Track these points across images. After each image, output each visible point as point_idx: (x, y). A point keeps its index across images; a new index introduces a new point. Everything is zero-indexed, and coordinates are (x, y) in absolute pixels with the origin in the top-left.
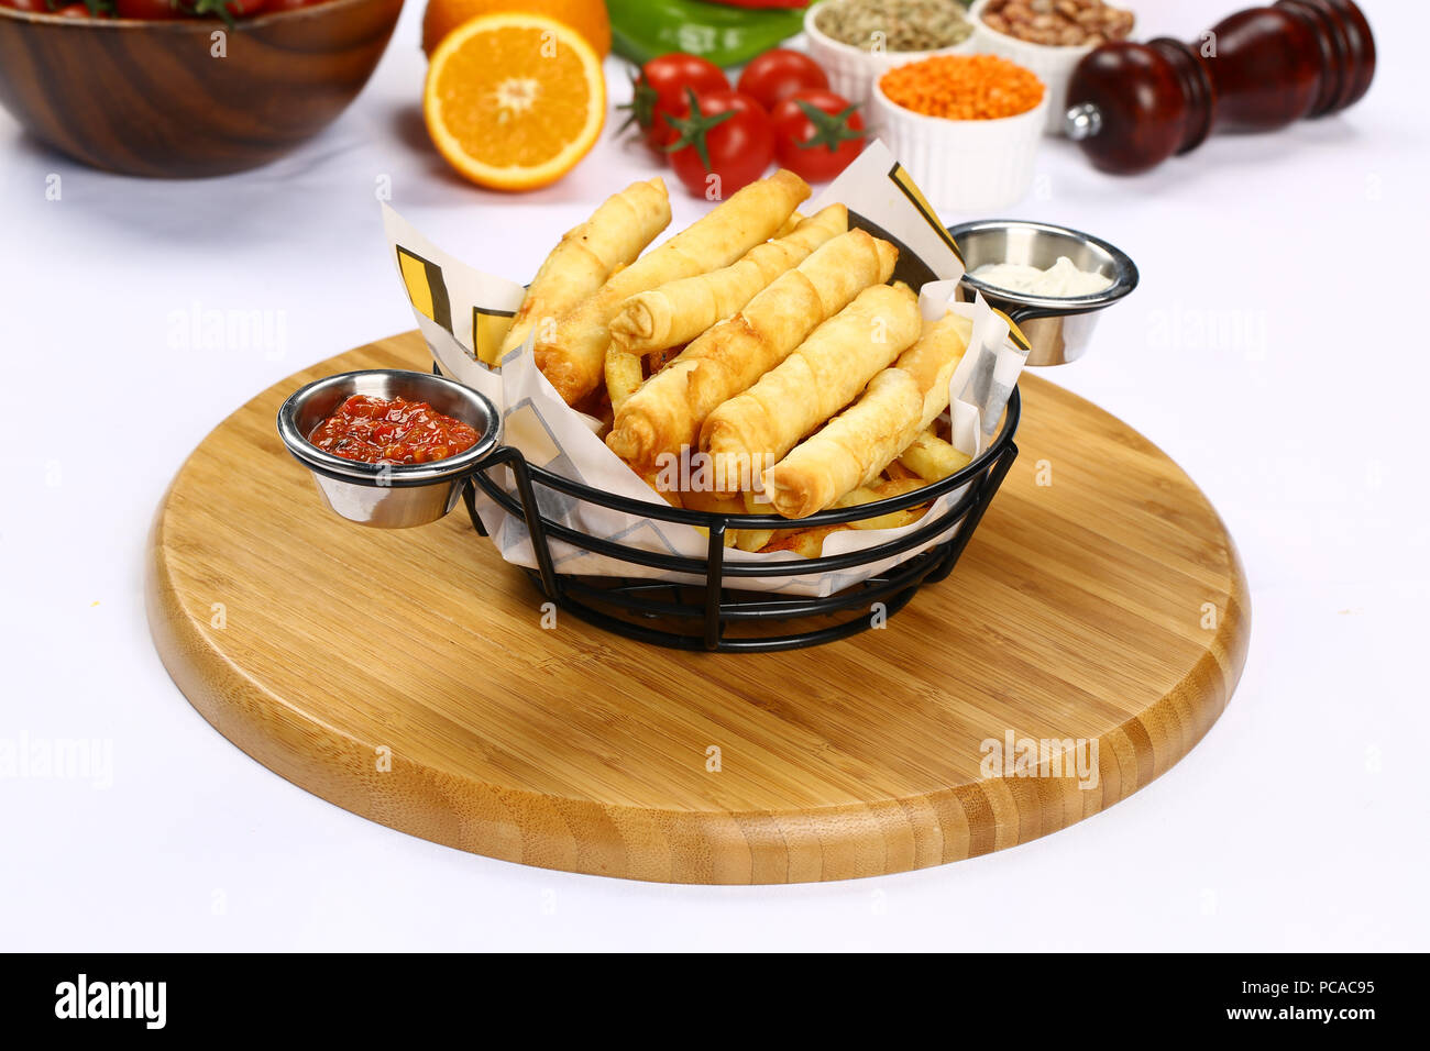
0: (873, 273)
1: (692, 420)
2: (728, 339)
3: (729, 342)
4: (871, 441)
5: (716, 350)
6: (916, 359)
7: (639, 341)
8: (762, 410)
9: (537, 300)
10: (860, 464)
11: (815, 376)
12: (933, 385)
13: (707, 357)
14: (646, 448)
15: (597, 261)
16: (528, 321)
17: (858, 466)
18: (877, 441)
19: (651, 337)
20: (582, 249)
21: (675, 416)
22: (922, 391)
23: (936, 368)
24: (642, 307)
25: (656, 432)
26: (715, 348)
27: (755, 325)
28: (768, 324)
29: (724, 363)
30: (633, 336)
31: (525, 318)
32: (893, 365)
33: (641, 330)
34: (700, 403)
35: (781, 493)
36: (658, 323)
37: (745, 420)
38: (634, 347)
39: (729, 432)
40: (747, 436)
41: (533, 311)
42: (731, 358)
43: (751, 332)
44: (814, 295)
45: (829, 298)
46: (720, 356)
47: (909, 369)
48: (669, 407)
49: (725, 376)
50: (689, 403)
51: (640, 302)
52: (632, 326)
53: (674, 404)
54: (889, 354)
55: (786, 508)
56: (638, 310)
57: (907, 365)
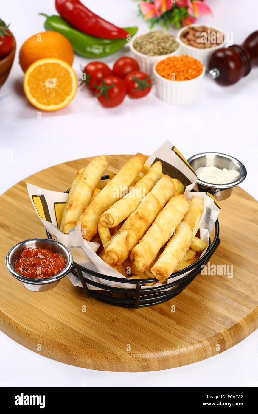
0: (174, 191)
1: (128, 250)
2: (135, 222)
3: (136, 223)
4: (181, 251)
5: (132, 227)
6: (189, 218)
7: (109, 225)
8: (148, 247)
9: (74, 202)
10: (178, 259)
11: (162, 232)
12: (195, 225)
13: (130, 229)
14: (115, 262)
15: (89, 186)
16: (72, 209)
17: (178, 260)
18: (182, 250)
19: (113, 224)
20: (85, 183)
21: (123, 251)
22: (192, 229)
23: (195, 219)
24: (110, 216)
25: (118, 257)
26: (132, 225)
27: (142, 215)
28: (146, 214)
29: (135, 230)
30: (107, 223)
31: (71, 208)
32: (183, 220)
33: (110, 222)
34: (130, 245)
35: (157, 274)
36: (115, 220)
37: (144, 252)
38: (108, 227)
39: (140, 256)
40: (145, 257)
41: (73, 205)
42: (137, 228)
43: (141, 218)
44: (158, 202)
45: (162, 202)
46: (133, 228)
47: (188, 221)
48: (122, 249)
49: (136, 235)
50: (127, 246)
51: (108, 214)
52: (107, 221)
53: (123, 248)
54: (181, 218)
55: (159, 278)
56: (109, 217)
57: (187, 220)
